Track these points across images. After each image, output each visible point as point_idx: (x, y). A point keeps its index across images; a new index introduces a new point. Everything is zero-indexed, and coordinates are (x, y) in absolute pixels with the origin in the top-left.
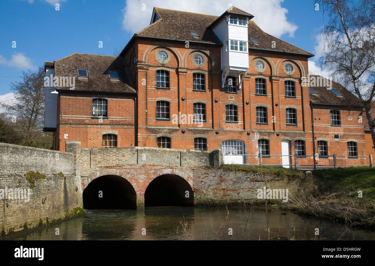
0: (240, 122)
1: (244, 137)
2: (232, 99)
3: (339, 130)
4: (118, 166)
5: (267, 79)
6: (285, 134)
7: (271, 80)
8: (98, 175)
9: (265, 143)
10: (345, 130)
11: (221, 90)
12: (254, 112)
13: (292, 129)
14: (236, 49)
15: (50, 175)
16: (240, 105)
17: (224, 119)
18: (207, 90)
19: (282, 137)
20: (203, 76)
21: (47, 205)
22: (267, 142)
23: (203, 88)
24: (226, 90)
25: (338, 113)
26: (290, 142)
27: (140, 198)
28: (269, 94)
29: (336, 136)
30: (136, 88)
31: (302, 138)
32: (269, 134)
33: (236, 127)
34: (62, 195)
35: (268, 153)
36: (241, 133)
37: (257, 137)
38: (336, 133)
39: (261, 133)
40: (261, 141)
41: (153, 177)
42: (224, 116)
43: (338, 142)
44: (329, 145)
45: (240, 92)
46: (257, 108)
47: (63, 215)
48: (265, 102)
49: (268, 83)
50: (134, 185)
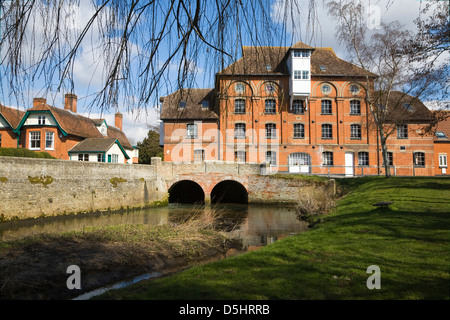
0: (307, 138)
1: (309, 150)
2: (299, 119)
3: (406, 143)
4: (192, 174)
5: (333, 100)
6: (349, 147)
7: (336, 101)
8: (178, 180)
9: (329, 154)
10: (412, 142)
11: (289, 111)
12: (320, 129)
13: (356, 143)
14: (299, 77)
15: (132, 179)
16: (306, 124)
17: (292, 136)
18: (277, 113)
19: (345, 150)
20: (274, 101)
21: (128, 198)
22: (331, 153)
23: (274, 111)
24: (294, 112)
25: (406, 127)
26: (354, 154)
27: (208, 196)
28: (334, 113)
29: (403, 148)
30: (219, 115)
31: (366, 150)
32: (333, 147)
33: (303, 142)
34: (143, 193)
35: (332, 163)
36: (306, 146)
37: (322, 150)
38: (402, 145)
39: (325, 146)
40: (326, 153)
41: (218, 182)
42: (293, 133)
43: (404, 153)
44: (394, 155)
45: (306, 113)
46: (323, 125)
47: (142, 205)
48: (330, 120)
49: (334, 104)
50: (203, 187)
